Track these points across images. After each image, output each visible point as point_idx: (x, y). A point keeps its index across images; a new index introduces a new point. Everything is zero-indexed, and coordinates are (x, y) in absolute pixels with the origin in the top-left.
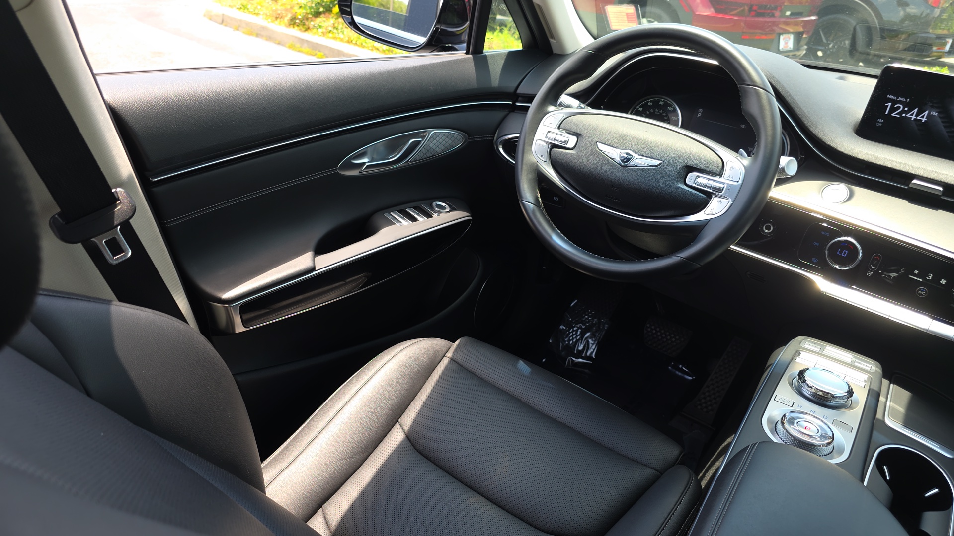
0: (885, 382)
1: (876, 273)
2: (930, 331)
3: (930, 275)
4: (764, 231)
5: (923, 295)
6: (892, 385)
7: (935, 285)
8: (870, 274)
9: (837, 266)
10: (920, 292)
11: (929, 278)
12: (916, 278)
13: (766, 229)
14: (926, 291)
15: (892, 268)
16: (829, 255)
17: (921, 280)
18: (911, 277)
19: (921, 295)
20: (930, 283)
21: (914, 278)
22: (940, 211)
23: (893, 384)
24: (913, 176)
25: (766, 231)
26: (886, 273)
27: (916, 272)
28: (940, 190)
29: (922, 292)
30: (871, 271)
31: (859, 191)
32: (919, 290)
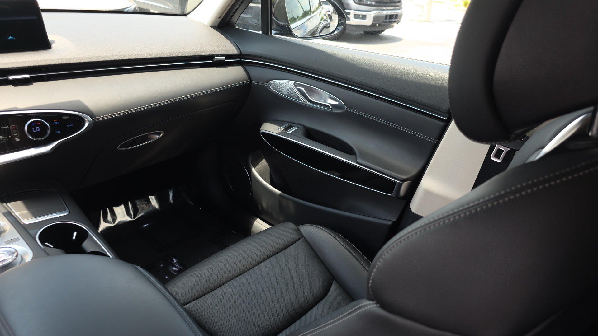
23: (8, 203)
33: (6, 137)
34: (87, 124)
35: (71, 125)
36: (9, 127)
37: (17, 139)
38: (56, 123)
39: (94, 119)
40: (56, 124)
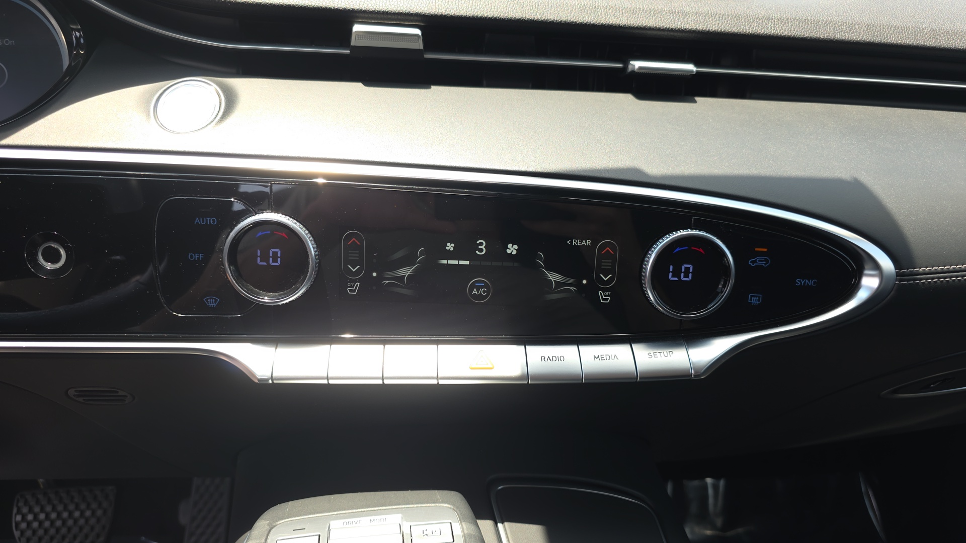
0: (486, 525)
1: (366, 281)
2: (534, 377)
3: (481, 244)
4: (42, 268)
5: (486, 297)
6: (500, 525)
7: (500, 264)
8: (354, 288)
9: (266, 300)
10: (475, 291)
11: (481, 250)
12: (456, 262)
13: (47, 260)
14: (486, 286)
15: (399, 255)
16: (239, 276)
17: (467, 263)
18: (445, 262)
19: (480, 297)
20: (488, 263)
21: (451, 262)
22: (435, 89)
23: (502, 523)
24: (348, 17)
25: (49, 266)
26: (389, 274)
27: (450, 247)
28: (417, 35)
29: (479, 287)
30: (355, 281)
31: (244, 86)
32: (471, 290)
33: (571, 281)
34: (869, 284)
35: (811, 283)
36: (594, 243)
37: (604, 297)
38: (760, 261)
39: (903, 275)
40: (759, 263)
